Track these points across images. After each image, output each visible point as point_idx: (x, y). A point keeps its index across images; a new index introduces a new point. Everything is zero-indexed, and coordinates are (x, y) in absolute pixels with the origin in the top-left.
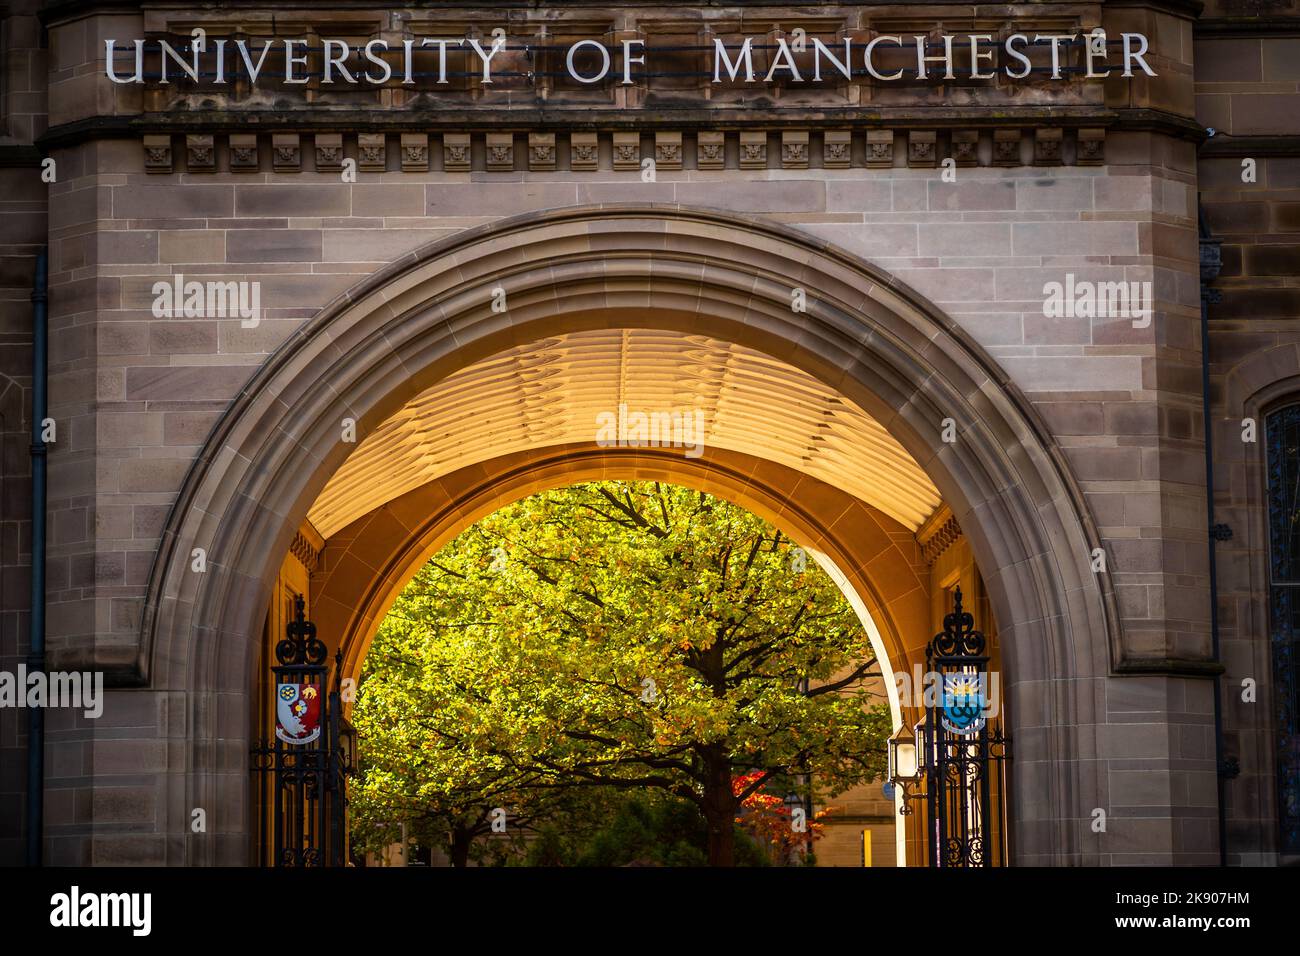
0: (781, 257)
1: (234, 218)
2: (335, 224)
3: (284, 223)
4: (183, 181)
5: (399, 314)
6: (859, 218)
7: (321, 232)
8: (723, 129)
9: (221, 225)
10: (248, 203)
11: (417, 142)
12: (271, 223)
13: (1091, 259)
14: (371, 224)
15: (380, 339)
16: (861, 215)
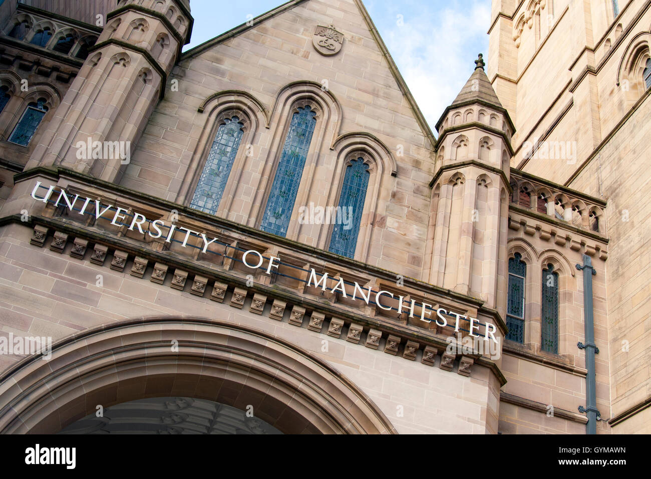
0: (318, 374)
1: (63, 275)
2: (109, 293)
3: (85, 285)
4: (46, 252)
5: (124, 345)
6: (357, 367)
7: (101, 294)
8: (306, 307)
9: (55, 276)
10: (71, 271)
11: (162, 268)
12: (79, 283)
13: (459, 416)
14: (126, 298)
15: (111, 355)
16: (359, 366)
